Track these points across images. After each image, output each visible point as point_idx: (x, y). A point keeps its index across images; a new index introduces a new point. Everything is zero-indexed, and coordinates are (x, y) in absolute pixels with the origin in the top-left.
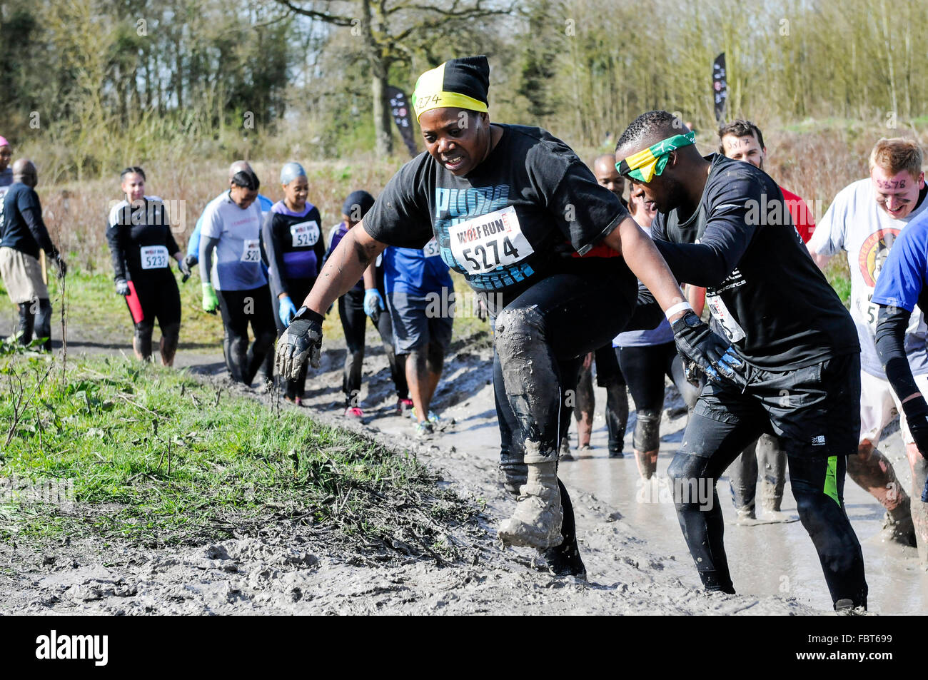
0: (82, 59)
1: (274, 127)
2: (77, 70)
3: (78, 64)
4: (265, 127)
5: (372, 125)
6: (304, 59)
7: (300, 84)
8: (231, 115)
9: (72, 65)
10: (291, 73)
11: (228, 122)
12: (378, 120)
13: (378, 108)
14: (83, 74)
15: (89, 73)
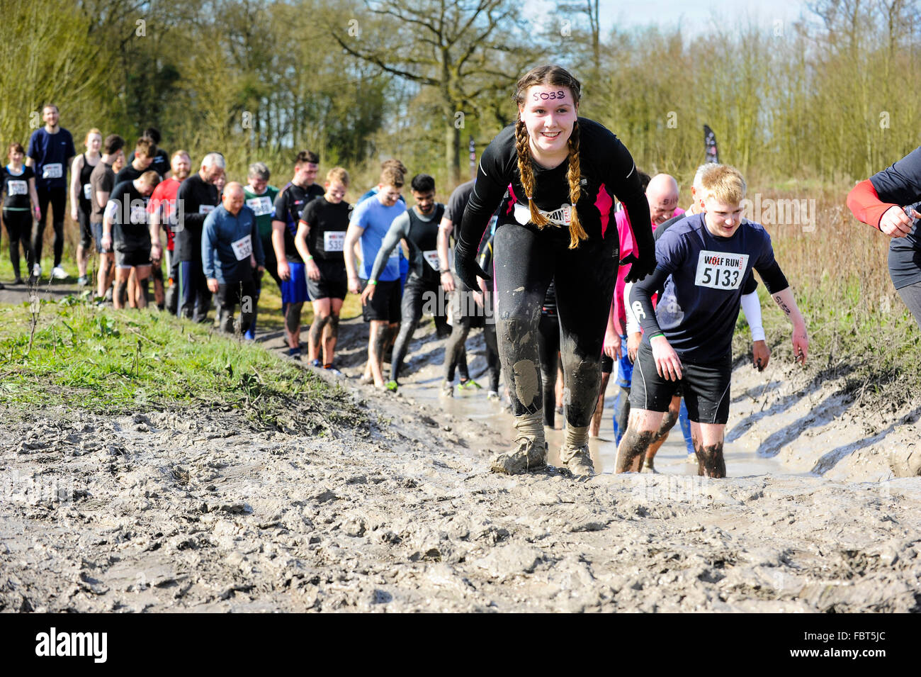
0: (212, 103)
1: (365, 166)
2: (207, 112)
3: (208, 107)
4: (357, 165)
5: (445, 166)
6: (398, 111)
7: (392, 132)
8: (329, 154)
9: (203, 107)
10: (386, 122)
11: (327, 159)
12: (450, 162)
13: (450, 152)
14: (212, 114)
15: (216, 114)
